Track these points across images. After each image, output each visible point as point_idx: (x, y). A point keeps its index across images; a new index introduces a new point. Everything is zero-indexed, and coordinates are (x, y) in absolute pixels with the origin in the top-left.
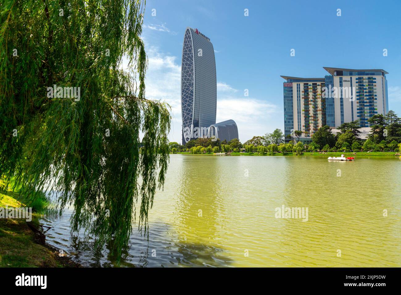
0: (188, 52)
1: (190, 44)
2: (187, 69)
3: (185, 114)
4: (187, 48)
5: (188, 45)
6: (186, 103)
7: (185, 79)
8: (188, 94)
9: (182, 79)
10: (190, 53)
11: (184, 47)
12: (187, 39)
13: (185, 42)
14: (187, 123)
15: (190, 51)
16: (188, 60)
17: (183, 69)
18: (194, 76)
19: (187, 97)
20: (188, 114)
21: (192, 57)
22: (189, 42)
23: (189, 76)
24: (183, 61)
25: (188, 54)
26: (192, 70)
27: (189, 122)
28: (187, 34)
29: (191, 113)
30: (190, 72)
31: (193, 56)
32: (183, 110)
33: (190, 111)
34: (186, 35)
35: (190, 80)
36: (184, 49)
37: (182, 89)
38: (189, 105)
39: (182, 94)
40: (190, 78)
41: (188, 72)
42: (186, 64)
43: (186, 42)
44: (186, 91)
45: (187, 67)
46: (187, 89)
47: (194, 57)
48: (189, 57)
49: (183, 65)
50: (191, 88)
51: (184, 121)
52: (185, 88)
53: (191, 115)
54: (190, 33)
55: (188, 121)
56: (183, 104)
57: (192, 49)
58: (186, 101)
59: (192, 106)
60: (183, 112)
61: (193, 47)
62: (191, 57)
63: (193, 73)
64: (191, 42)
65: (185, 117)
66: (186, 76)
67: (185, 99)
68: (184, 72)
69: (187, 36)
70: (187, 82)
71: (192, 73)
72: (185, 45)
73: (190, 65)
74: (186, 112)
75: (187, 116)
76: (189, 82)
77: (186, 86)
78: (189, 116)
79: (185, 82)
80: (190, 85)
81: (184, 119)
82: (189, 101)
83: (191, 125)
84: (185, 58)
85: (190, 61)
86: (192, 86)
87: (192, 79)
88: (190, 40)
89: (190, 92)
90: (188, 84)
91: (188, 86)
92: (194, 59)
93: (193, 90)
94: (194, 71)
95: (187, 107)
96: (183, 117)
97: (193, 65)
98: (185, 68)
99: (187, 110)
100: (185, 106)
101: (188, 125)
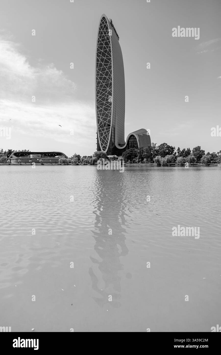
0: (104, 45)
1: (107, 36)
2: (103, 66)
3: (101, 119)
4: (103, 40)
5: (103, 37)
6: (102, 107)
7: (101, 78)
8: (105, 96)
9: (97, 78)
10: (107, 47)
11: (99, 39)
12: (103, 29)
13: (100, 33)
14: (103, 130)
15: (107, 44)
16: (104, 55)
17: (97, 66)
18: (112, 75)
19: (103, 99)
20: (105, 119)
21: (110, 52)
22: (105, 33)
23: (106, 75)
24: (98, 56)
25: (105, 48)
26: (110, 67)
27: (106, 129)
28: (103, 23)
29: (108, 119)
30: (107, 70)
31: (111, 50)
32: (98, 114)
33: (107, 116)
34: (101, 24)
35: (108, 80)
36: (98, 41)
37: (97, 90)
38: (106, 109)
39: (97, 96)
40: (107, 77)
41: (104, 69)
42: (102, 60)
43: (102, 33)
44: (102, 93)
45: (103, 63)
46: (103, 90)
47: (112, 52)
48: (106, 51)
49: (98, 60)
50: (108, 89)
51: (99, 128)
52: (101, 89)
53: (109, 121)
54: (106, 22)
55: (105, 128)
56: (98, 108)
57: (109, 42)
58: (102, 104)
59: (110, 110)
60: (98, 117)
61: (110, 40)
62: (108, 52)
63: (111, 71)
65: (101, 123)
66: (101, 75)
67: (101, 101)
68: (99, 70)
69: (103, 25)
70: (104, 82)
71: (109, 71)
72: (100, 37)
73: (106, 61)
74: (102, 118)
75: (103, 122)
76: (106, 82)
77: (101, 86)
78: (107, 122)
79: (101, 81)
80: (107, 85)
81: (99, 126)
82: (105, 104)
83: (109, 133)
84: (100, 53)
85: (107, 56)
86: (109, 87)
87: (110, 78)
88: (107, 31)
89: (107, 94)
90: (104, 84)
91: (104, 87)
92: (112, 54)
93: (111, 92)
94: (112, 69)
95: (103, 111)
96: (98, 122)
97: (111, 61)
98: (101, 65)
99: (103, 115)
100: (101, 110)
101: (105, 133)
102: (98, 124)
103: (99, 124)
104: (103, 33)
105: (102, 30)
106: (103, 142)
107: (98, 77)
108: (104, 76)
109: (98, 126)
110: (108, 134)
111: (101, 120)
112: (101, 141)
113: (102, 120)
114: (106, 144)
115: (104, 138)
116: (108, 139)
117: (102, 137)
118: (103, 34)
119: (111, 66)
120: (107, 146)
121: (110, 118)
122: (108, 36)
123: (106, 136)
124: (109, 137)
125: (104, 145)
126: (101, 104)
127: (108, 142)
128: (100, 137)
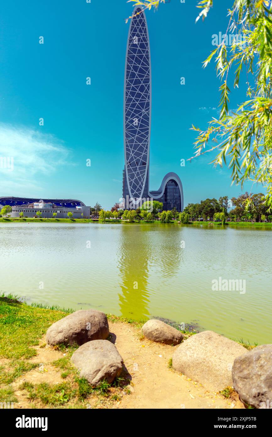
0: (139, 48)
2: (137, 77)
3: (131, 153)
5: (138, 35)
6: (133, 136)
7: (133, 94)
8: (139, 121)
10: (144, 51)
11: (131, 38)
12: (138, 25)
13: (133, 29)
14: (135, 170)
15: (143, 46)
16: (138, 61)
17: (127, 75)
18: (150, 91)
19: (136, 125)
20: (138, 154)
21: (148, 58)
22: (141, 31)
23: (141, 90)
25: (140, 52)
26: (147, 80)
27: (140, 169)
28: (138, 16)
29: (143, 154)
30: (142, 84)
31: (150, 56)
32: (127, 146)
33: (141, 149)
34: (134, 18)
35: (143, 97)
36: (130, 41)
37: (126, 110)
38: (140, 140)
39: (127, 119)
40: (142, 94)
41: (137, 82)
42: (135, 68)
43: (135, 30)
44: (133, 115)
45: (137, 73)
46: (136, 111)
47: (150, 59)
48: (141, 57)
49: (128, 68)
50: (143, 111)
51: (128, 166)
52: (132, 110)
53: (145, 158)
54: (143, 16)
55: (138, 167)
56: (127, 136)
57: (147, 44)
58: (135, 131)
60: (128, 150)
61: (148, 42)
62: (144, 58)
63: (149, 86)
64: (145, 32)
65: (132, 159)
66: (133, 89)
67: (132, 127)
68: (131, 81)
69: (138, 19)
70: (137, 100)
71: (146, 85)
73: (141, 71)
74: (133, 152)
75: (135, 158)
76: (141, 101)
77: (133, 105)
78: (140, 158)
79: (133, 98)
80: (142, 105)
81: (129, 163)
82: (139, 133)
83: (145, 174)
84: (133, 57)
85: (143, 64)
86: (145, 108)
87: (146, 96)
88: (143, 29)
89: (141, 117)
90: (137, 103)
91: (138, 107)
92: (150, 62)
93: (149, 115)
94: (150, 83)
95: (136, 142)
96: (127, 158)
97: (149, 72)
98: (133, 75)
99: (135, 148)
100: (132, 141)
101: (138, 174)
102: (127, 160)
103: (129, 160)
104: (138, 30)
105: (135, 26)
106: (135, 187)
107: (129, 92)
108: (138, 91)
109: (127, 163)
110: (143, 176)
111: (131, 155)
112: (130, 185)
113: (133, 155)
114: (138, 190)
115: (136, 181)
116: (142, 184)
117: (133, 181)
118: (138, 32)
119: (149, 79)
120: (140, 193)
121: (147, 154)
122: (145, 36)
123: (140, 179)
124: (143, 180)
125: (135, 192)
126: (132, 132)
127: (142, 188)
128: (130, 180)
